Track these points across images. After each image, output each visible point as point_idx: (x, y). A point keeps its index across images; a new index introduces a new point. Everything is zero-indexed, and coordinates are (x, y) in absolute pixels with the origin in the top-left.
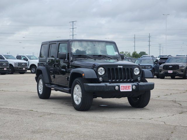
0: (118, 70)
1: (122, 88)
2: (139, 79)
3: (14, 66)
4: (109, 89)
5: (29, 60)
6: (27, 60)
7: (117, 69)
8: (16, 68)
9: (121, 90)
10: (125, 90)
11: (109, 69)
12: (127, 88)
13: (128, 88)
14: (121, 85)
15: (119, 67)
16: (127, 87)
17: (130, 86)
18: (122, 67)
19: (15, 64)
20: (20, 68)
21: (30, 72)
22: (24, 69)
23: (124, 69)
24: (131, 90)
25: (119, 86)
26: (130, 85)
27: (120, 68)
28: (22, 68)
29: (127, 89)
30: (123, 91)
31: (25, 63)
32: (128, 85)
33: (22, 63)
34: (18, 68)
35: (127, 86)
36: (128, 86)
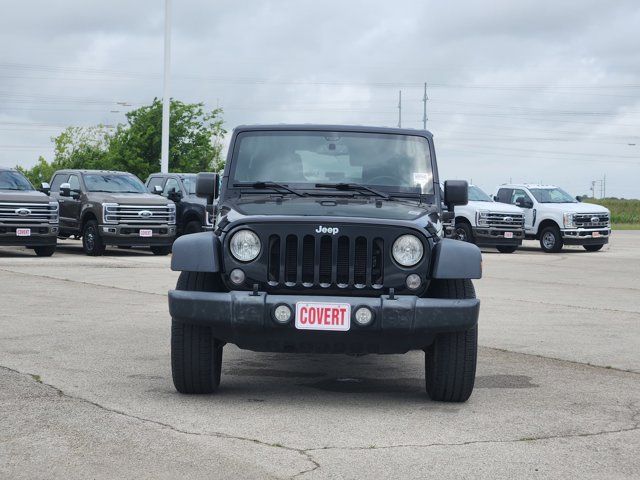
0: (317, 242)
1: (306, 315)
2: (414, 281)
3: (473, 224)
4: (242, 318)
5: (537, 205)
6: (530, 205)
7: (310, 239)
8: (478, 231)
9: (299, 325)
10: (316, 326)
11: (276, 238)
12: (327, 316)
13: (334, 316)
14: (302, 303)
15: (322, 230)
16: (330, 313)
17: (343, 311)
18: (334, 231)
19: (479, 217)
20: (494, 233)
21: (539, 246)
22: (509, 235)
23: (343, 239)
24: (346, 326)
25: (292, 309)
26: (345, 304)
27: (327, 237)
28: (503, 233)
29: (326, 323)
30: (307, 326)
31: (512, 216)
32: (336, 307)
33: (503, 216)
34: (486, 232)
35: (329, 310)
36: (334, 310)
